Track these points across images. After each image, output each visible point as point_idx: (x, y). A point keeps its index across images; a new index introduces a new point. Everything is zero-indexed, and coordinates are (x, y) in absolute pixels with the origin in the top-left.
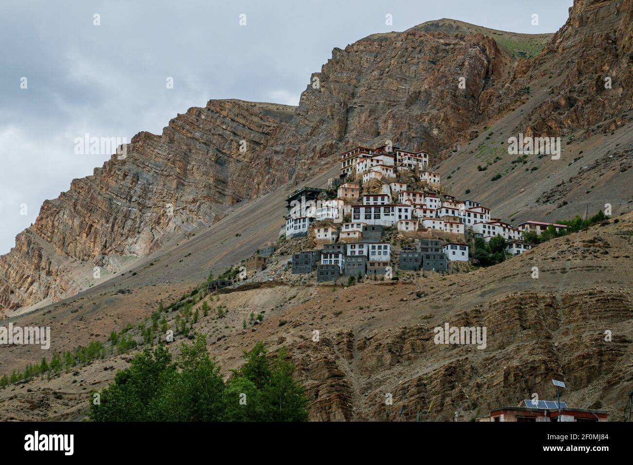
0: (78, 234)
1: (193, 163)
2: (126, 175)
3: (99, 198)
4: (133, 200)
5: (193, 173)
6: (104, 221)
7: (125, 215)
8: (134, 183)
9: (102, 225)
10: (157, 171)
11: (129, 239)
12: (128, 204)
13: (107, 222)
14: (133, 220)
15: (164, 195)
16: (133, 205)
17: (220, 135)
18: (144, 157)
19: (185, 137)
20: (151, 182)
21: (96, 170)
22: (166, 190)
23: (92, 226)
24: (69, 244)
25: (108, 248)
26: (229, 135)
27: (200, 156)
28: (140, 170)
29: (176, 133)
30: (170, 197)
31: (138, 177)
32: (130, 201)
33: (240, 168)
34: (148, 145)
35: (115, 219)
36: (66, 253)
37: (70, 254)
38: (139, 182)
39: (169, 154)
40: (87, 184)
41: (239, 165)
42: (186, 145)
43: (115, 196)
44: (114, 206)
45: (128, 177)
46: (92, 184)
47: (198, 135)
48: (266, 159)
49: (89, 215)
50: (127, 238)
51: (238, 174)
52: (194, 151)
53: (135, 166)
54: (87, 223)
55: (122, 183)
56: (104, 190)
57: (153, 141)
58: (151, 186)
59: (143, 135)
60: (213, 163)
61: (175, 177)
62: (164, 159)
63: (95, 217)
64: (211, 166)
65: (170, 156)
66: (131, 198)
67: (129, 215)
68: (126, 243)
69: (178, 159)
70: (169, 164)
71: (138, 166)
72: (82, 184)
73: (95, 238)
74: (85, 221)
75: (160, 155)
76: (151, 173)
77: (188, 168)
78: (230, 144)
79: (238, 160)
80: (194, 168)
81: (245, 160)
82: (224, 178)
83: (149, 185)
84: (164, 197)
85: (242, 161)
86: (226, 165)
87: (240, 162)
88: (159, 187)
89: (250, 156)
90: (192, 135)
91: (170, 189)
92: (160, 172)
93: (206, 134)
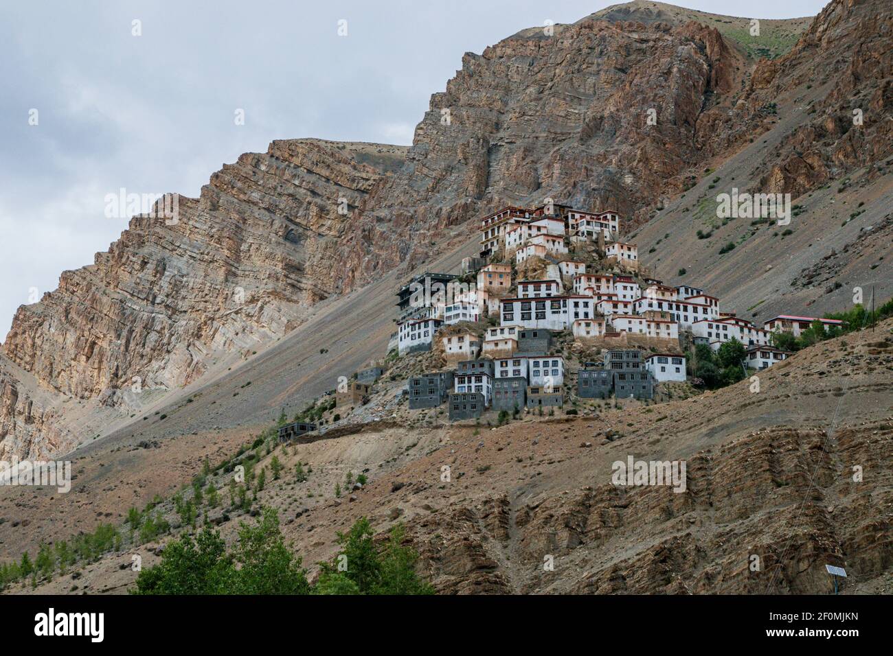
0: (73, 357)
1: (250, 240)
2: (146, 263)
3: (105, 299)
4: (158, 300)
5: (250, 256)
6: (112, 335)
7: (147, 325)
8: (158, 275)
9: (111, 341)
10: (194, 255)
11: (153, 361)
12: (150, 307)
13: (118, 337)
14: (159, 332)
15: (206, 292)
16: (157, 308)
17: (290, 195)
18: (172, 233)
19: (236, 200)
20: (184, 272)
21: (98, 255)
22: (209, 284)
23: (94, 343)
24: (59, 373)
25: (121, 377)
26: (305, 194)
27: (261, 229)
28: (167, 253)
29: (222, 194)
30: (215, 295)
31: (165, 265)
32: (153, 303)
33: (324, 246)
35: (131, 331)
36: (56, 388)
37: (62, 389)
38: (167, 273)
39: (211, 227)
40: (85, 278)
41: (322, 241)
42: (239, 212)
43: (129, 296)
44: (128, 312)
45: (148, 266)
46: (94, 278)
47: (255, 196)
48: (364, 231)
49: (90, 326)
50: (150, 361)
51: (320, 255)
52: (250, 221)
53: (159, 247)
54: (87, 340)
55: (140, 275)
56: (112, 286)
57: (186, 208)
58: (185, 279)
60: (281, 240)
61: (221, 263)
62: (204, 235)
63: (100, 330)
64: (278, 244)
65: (214, 230)
66: (155, 297)
67: (152, 325)
68: (148, 368)
69: (226, 234)
70: (212, 243)
71: (164, 248)
72: (76, 279)
73: (100, 362)
74: (83, 336)
75: (197, 230)
76: (185, 259)
77: (242, 248)
78: (307, 209)
79: (319, 234)
80: (252, 248)
81: (331, 233)
82: (299, 263)
83: (183, 276)
84: (206, 295)
85: (326, 235)
86: (302, 242)
87: (323, 236)
88: (197, 280)
89: (338, 226)
90: (247, 196)
91: (215, 283)
92: (198, 257)
93: (269, 194)
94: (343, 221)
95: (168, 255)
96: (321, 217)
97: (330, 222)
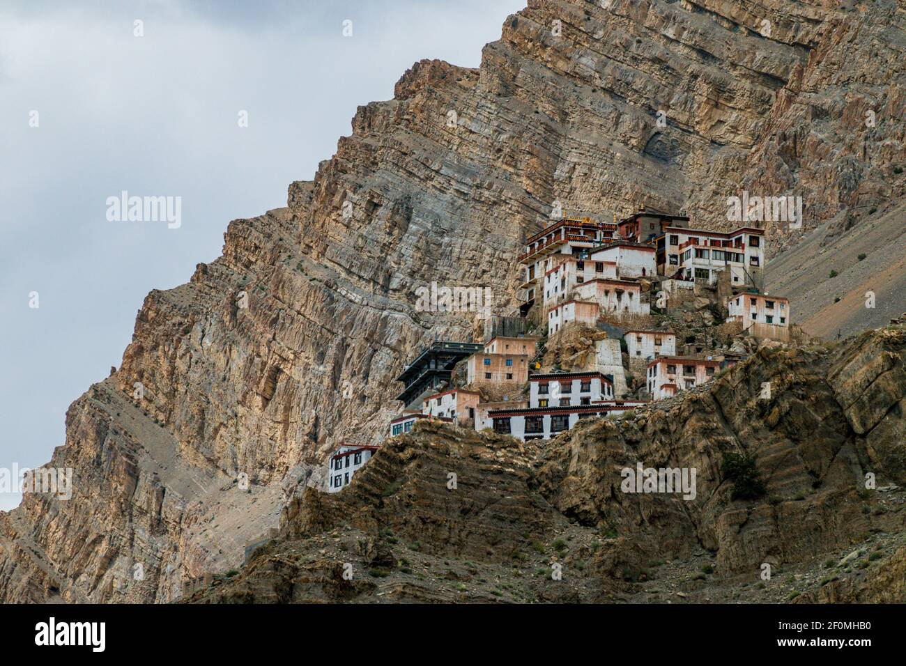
0: (240, 397)
1: (573, 158)
2: (376, 206)
3: (299, 281)
4: (395, 284)
5: (572, 190)
6: (309, 354)
7: (371, 335)
8: (396, 232)
9: (306, 367)
10: (465, 189)
11: (383, 409)
12: (379, 298)
13: (321, 358)
14: (394, 350)
15: (484, 266)
16: (393, 299)
17: (656, 60)
18: (428, 144)
19: (549, 74)
20: (446, 225)
21: (295, 188)
22: (489, 251)
23: (277, 371)
24: (216, 430)
25: (323, 441)
26: (687, 57)
27: (595, 134)
28: (416, 186)
29: (523, 61)
30: (501, 274)
31: (409, 209)
32: (385, 289)
33: (721, 166)
34: (441, 102)
35: (343, 347)
36: (209, 460)
37: (220, 463)
38: (413, 227)
39: (499, 131)
40: (269, 236)
41: (718, 156)
42: (553, 99)
43: (343, 275)
44: (340, 307)
45: (381, 211)
46: (286, 236)
47: (588, 63)
48: (784, 137)
49: (270, 336)
50: (377, 409)
51: (713, 187)
52: (574, 118)
53: (402, 172)
54: (264, 364)
55: (364, 231)
56: (314, 254)
57: (456, 91)
58: (446, 239)
59: (425, 72)
60: (635, 155)
61: (515, 205)
62: (483, 148)
63: (287, 343)
64: (628, 164)
65: (504, 137)
66: (389, 277)
67: (382, 335)
68: (374, 423)
69: (525, 146)
70: (498, 164)
71: (411, 174)
72: (255, 237)
73: (288, 409)
74: (258, 355)
75: (472, 136)
76: (447, 197)
77: (558, 172)
78: (690, 89)
79: (713, 142)
80: (576, 173)
81: (738, 139)
82: (669, 203)
83: (442, 234)
84: (484, 272)
85: (727, 143)
86: (678, 159)
87: (721, 145)
88: (468, 241)
89: (751, 124)
90: (571, 65)
91: (502, 247)
92: (472, 192)
93: (614, 59)
94: (762, 113)
95: (416, 190)
96: (717, 105)
97: (735, 114)
